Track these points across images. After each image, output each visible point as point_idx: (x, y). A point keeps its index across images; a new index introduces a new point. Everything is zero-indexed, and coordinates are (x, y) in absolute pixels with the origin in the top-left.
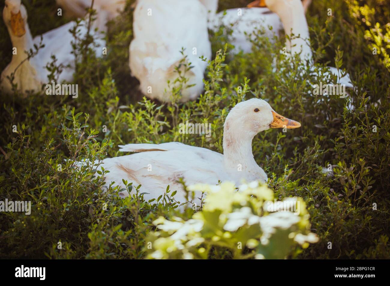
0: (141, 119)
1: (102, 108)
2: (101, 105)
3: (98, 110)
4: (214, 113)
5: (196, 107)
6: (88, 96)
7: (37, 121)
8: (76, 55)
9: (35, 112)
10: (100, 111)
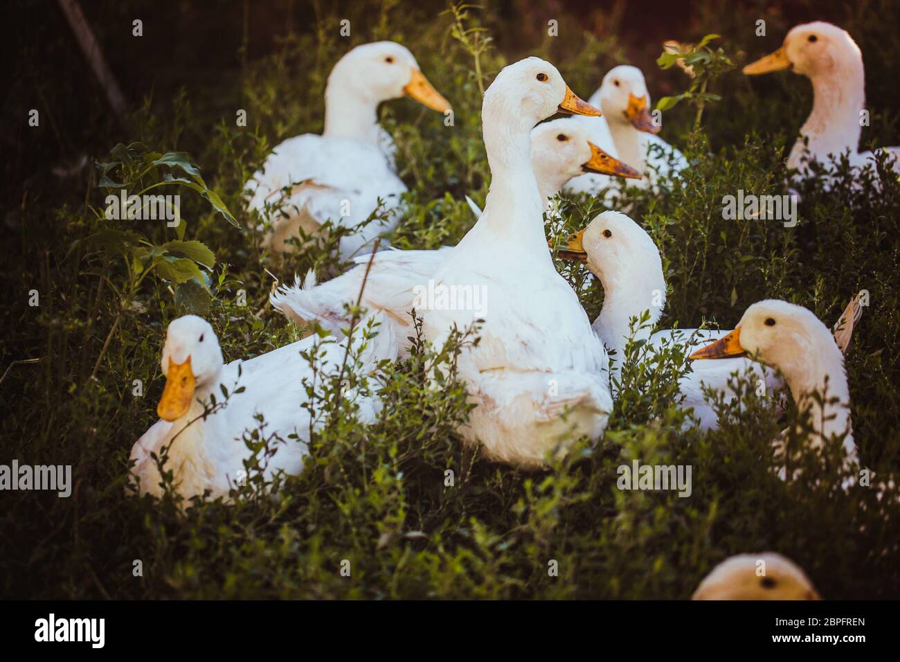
0: (459, 569)
1: (366, 539)
2: (363, 529)
3: (357, 544)
4: (632, 565)
5: (592, 549)
6: (336, 508)
7: (213, 560)
8: (313, 413)
9: (213, 538)
10: (362, 544)
